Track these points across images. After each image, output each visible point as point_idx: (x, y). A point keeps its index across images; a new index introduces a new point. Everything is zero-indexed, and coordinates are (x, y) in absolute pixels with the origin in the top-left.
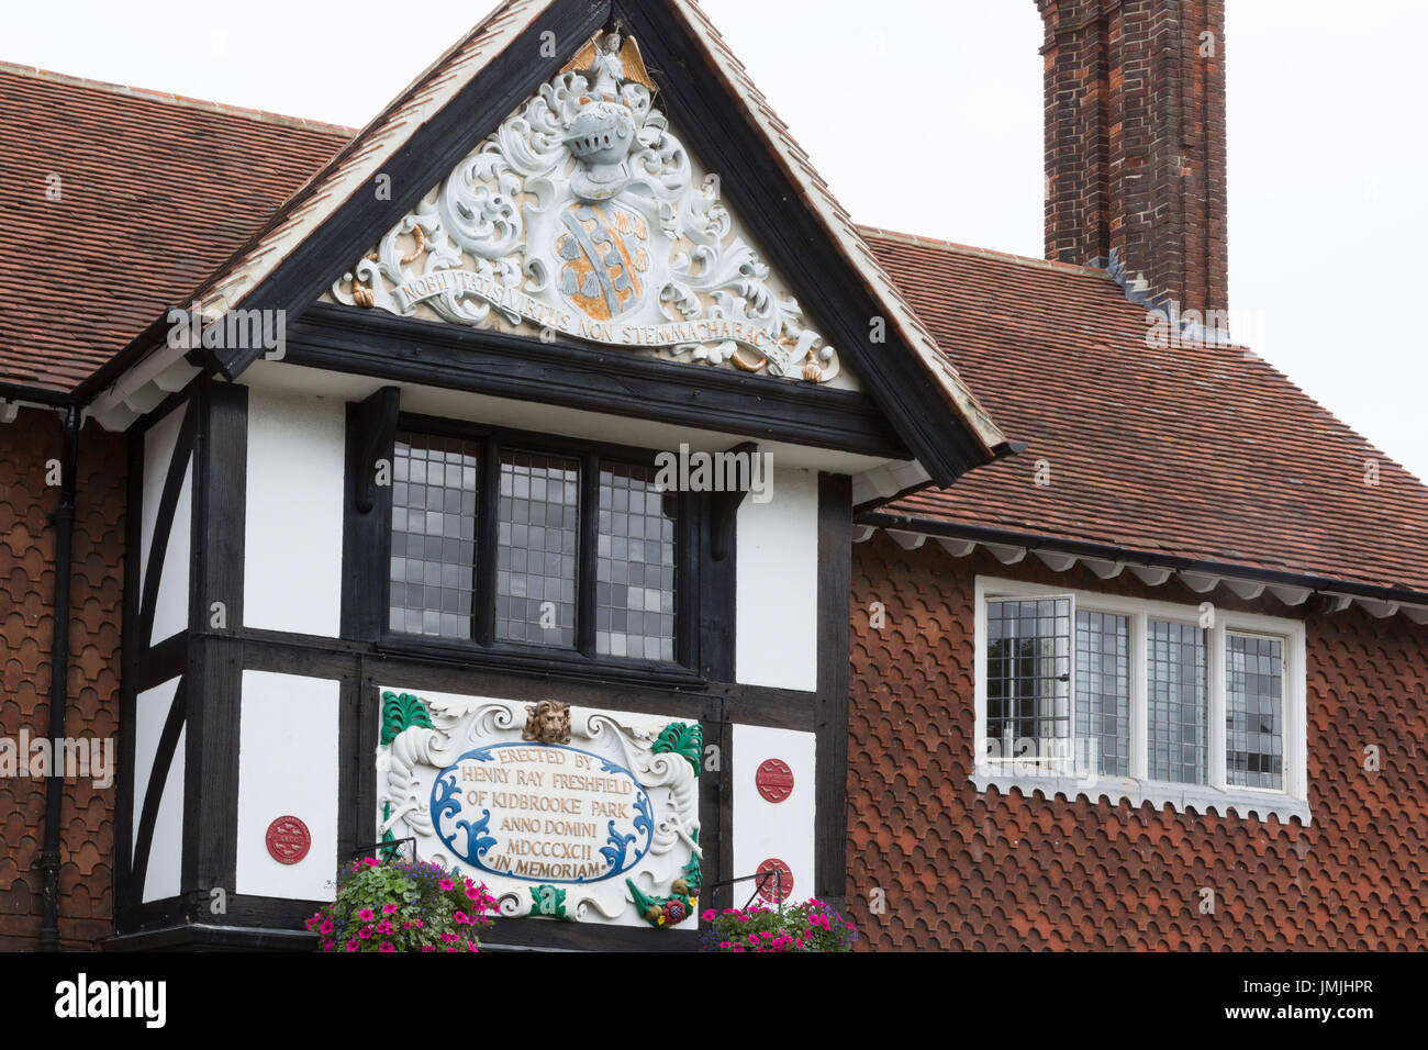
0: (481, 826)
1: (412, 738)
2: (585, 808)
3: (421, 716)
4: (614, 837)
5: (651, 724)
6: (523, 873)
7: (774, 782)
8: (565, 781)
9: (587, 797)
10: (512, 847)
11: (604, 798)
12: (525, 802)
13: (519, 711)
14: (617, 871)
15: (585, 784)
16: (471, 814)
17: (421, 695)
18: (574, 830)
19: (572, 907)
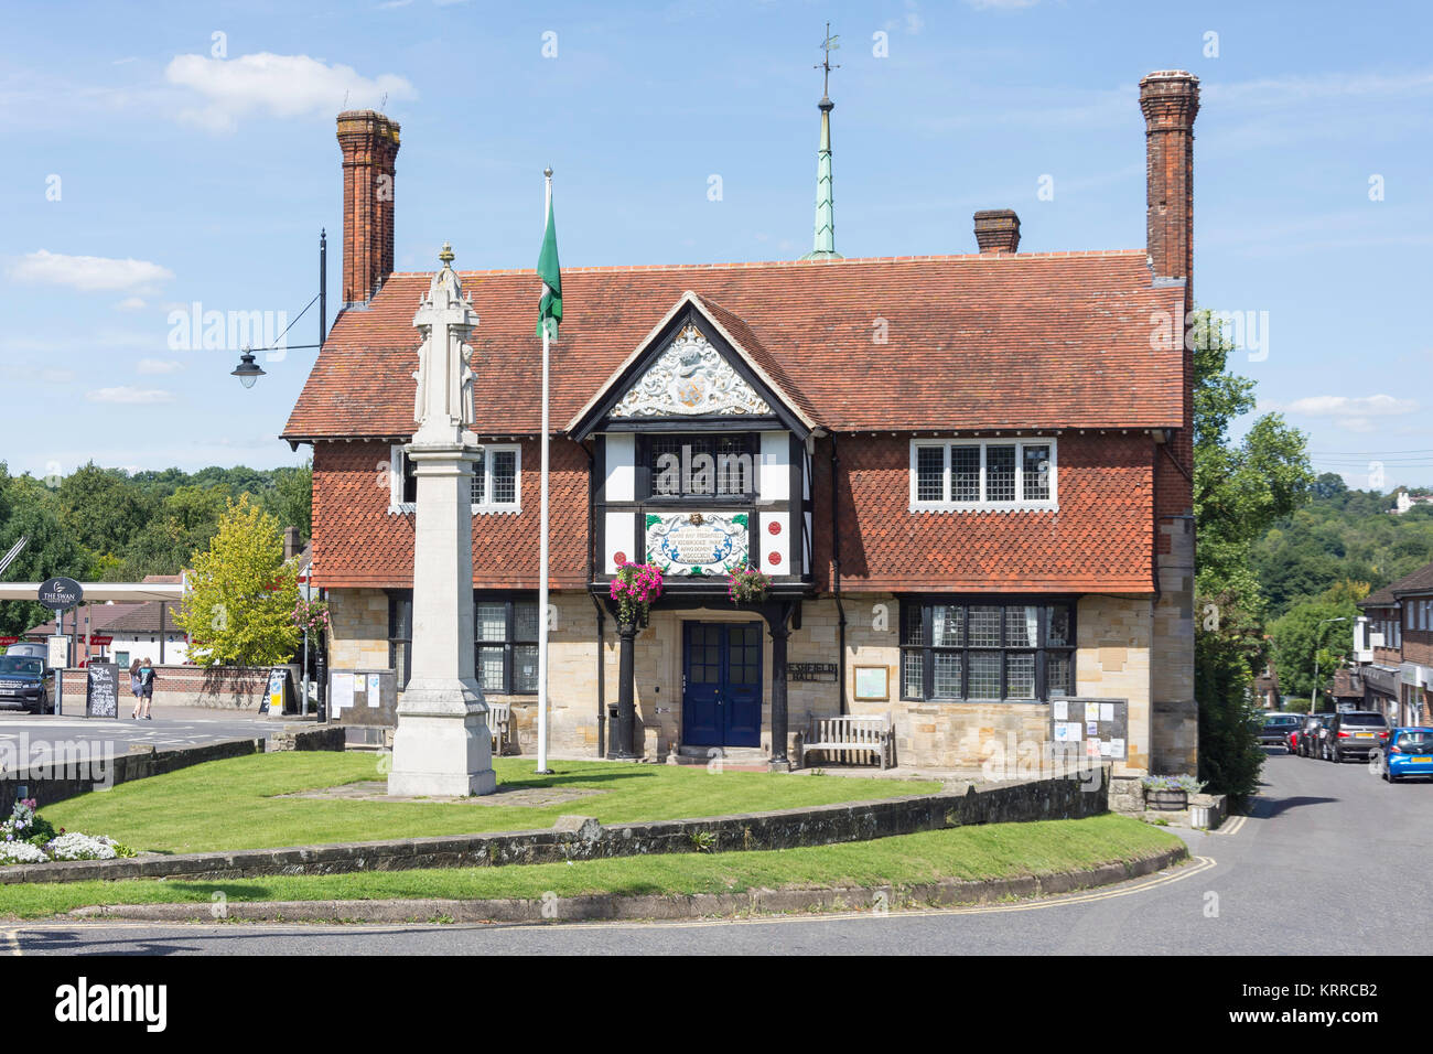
0: (675, 550)
1: (654, 528)
2: (707, 542)
3: (657, 520)
4: (717, 550)
5: (731, 515)
6: (689, 562)
7: (775, 528)
8: (701, 535)
9: (707, 540)
10: (685, 555)
11: (713, 539)
12: (688, 543)
13: (687, 516)
14: (719, 559)
15: (708, 536)
16: (672, 547)
17: (658, 514)
18: (704, 549)
19: (703, 571)
